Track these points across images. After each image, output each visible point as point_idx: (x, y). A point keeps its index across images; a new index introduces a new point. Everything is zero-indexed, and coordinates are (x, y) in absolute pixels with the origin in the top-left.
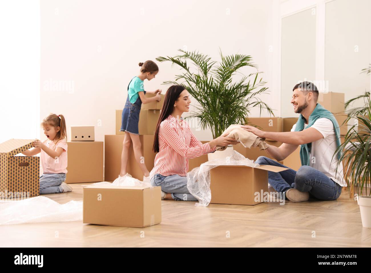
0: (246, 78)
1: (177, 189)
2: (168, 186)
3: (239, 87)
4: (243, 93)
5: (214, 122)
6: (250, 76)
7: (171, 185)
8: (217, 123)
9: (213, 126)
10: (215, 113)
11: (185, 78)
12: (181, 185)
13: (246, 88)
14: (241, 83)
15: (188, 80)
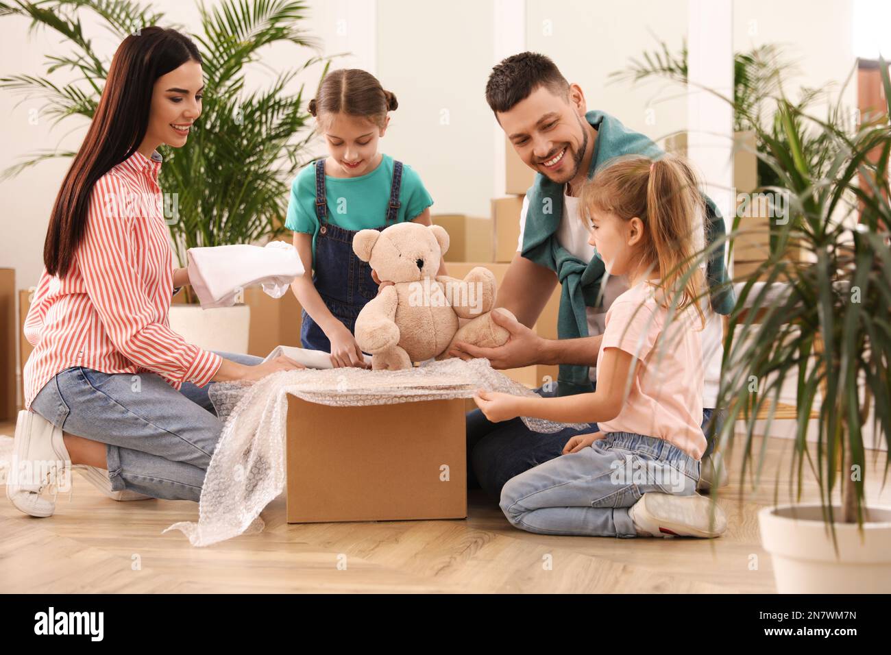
0: (295, 74)
1: (152, 437)
2: (116, 416)
3: (269, 105)
4: (281, 125)
5: (185, 224)
6: (307, 65)
7: (130, 414)
8: (196, 225)
9: (180, 236)
10: (188, 193)
11: (82, 67)
12: (173, 427)
13: (290, 110)
14: (276, 91)
15: (90, 74)
